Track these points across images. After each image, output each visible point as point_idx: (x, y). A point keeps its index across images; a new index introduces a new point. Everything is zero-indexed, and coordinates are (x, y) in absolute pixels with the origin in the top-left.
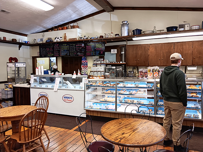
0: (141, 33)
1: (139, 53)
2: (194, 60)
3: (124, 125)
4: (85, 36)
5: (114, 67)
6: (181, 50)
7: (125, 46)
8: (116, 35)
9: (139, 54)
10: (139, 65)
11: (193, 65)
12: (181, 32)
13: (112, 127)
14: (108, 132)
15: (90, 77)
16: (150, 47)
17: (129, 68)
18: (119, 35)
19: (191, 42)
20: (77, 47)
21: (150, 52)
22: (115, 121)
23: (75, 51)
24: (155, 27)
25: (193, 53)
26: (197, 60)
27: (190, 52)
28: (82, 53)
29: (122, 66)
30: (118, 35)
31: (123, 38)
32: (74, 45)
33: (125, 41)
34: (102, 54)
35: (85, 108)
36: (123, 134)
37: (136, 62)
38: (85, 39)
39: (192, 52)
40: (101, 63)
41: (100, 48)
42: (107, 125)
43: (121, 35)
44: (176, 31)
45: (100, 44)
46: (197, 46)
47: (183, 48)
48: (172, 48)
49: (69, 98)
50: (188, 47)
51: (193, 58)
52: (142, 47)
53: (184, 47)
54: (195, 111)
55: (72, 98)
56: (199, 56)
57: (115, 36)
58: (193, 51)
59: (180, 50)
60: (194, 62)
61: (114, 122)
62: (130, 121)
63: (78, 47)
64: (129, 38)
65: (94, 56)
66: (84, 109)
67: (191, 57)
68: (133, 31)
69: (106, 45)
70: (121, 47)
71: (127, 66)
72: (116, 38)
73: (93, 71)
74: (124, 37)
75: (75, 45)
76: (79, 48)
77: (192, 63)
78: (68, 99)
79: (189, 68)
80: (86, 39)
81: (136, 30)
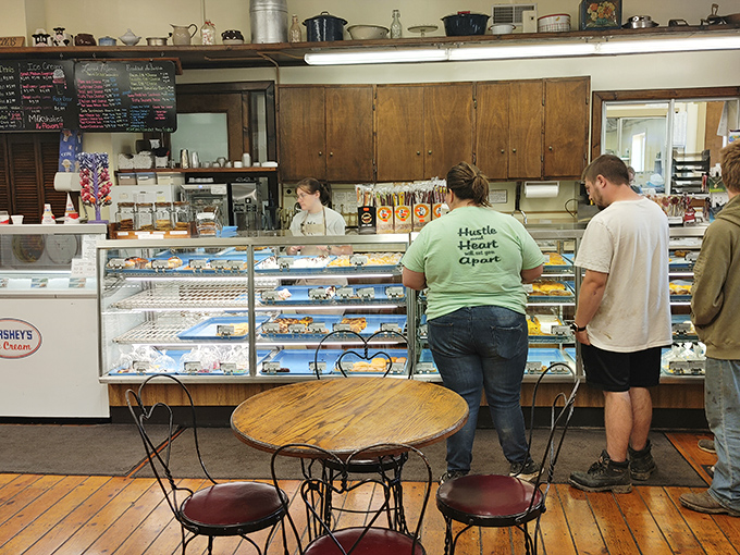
0: (340, 36)
1: (332, 124)
2: (548, 155)
3: (316, 400)
4: (60, 30)
5: (221, 189)
6: (503, 114)
7: (269, 89)
8: (228, 35)
9: (335, 129)
10: (336, 176)
11: (545, 178)
12: (500, 39)
13: (274, 411)
14: (264, 426)
15: (119, 234)
16: (380, 99)
17: (289, 192)
18: (242, 38)
19: (538, 84)
20: (25, 83)
21: (381, 121)
22: (281, 393)
23: (13, 104)
24: (396, 13)
25: (547, 127)
26: (559, 156)
27: (535, 124)
28: (57, 114)
29: (258, 183)
30: (238, 35)
31: (259, 53)
32: (8, 74)
33: (268, 64)
34: (159, 124)
35: (104, 378)
36: (321, 424)
37: (319, 162)
38: (62, 44)
39: (544, 124)
40: (154, 168)
41: (151, 91)
42: (253, 405)
43: (253, 36)
44: (483, 37)
45: (152, 72)
46: (561, 98)
47: (508, 110)
48: (468, 105)
49: (14, 335)
50: (527, 102)
51: (547, 151)
52: (344, 98)
53: (513, 101)
54: (553, 350)
55: (34, 334)
56: (566, 142)
57: (225, 38)
58: (547, 122)
59: (499, 117)
60: (548, 164)
61: (276, 394)
62: (335, 387)
63: (31, 82)
64: (286, 55)
65: (123, 130)
66: (101, 382)
67: (539, 146)
68: (309, 23)
69: (179, 80)
70: (250, 91)
71: (284, 181)
72: (228, 50)
73: (131, 205)
74: (266, 48)
75: (11, 70)
76: (37, 90)
77: (543, 170)
78: (12, 341)
79: (531, 191)
80: (66, 42)
81: (321, 18)
